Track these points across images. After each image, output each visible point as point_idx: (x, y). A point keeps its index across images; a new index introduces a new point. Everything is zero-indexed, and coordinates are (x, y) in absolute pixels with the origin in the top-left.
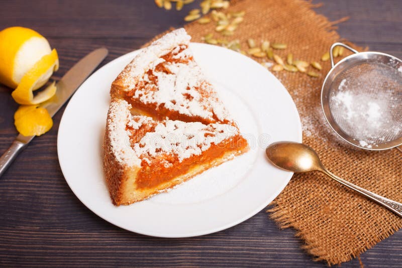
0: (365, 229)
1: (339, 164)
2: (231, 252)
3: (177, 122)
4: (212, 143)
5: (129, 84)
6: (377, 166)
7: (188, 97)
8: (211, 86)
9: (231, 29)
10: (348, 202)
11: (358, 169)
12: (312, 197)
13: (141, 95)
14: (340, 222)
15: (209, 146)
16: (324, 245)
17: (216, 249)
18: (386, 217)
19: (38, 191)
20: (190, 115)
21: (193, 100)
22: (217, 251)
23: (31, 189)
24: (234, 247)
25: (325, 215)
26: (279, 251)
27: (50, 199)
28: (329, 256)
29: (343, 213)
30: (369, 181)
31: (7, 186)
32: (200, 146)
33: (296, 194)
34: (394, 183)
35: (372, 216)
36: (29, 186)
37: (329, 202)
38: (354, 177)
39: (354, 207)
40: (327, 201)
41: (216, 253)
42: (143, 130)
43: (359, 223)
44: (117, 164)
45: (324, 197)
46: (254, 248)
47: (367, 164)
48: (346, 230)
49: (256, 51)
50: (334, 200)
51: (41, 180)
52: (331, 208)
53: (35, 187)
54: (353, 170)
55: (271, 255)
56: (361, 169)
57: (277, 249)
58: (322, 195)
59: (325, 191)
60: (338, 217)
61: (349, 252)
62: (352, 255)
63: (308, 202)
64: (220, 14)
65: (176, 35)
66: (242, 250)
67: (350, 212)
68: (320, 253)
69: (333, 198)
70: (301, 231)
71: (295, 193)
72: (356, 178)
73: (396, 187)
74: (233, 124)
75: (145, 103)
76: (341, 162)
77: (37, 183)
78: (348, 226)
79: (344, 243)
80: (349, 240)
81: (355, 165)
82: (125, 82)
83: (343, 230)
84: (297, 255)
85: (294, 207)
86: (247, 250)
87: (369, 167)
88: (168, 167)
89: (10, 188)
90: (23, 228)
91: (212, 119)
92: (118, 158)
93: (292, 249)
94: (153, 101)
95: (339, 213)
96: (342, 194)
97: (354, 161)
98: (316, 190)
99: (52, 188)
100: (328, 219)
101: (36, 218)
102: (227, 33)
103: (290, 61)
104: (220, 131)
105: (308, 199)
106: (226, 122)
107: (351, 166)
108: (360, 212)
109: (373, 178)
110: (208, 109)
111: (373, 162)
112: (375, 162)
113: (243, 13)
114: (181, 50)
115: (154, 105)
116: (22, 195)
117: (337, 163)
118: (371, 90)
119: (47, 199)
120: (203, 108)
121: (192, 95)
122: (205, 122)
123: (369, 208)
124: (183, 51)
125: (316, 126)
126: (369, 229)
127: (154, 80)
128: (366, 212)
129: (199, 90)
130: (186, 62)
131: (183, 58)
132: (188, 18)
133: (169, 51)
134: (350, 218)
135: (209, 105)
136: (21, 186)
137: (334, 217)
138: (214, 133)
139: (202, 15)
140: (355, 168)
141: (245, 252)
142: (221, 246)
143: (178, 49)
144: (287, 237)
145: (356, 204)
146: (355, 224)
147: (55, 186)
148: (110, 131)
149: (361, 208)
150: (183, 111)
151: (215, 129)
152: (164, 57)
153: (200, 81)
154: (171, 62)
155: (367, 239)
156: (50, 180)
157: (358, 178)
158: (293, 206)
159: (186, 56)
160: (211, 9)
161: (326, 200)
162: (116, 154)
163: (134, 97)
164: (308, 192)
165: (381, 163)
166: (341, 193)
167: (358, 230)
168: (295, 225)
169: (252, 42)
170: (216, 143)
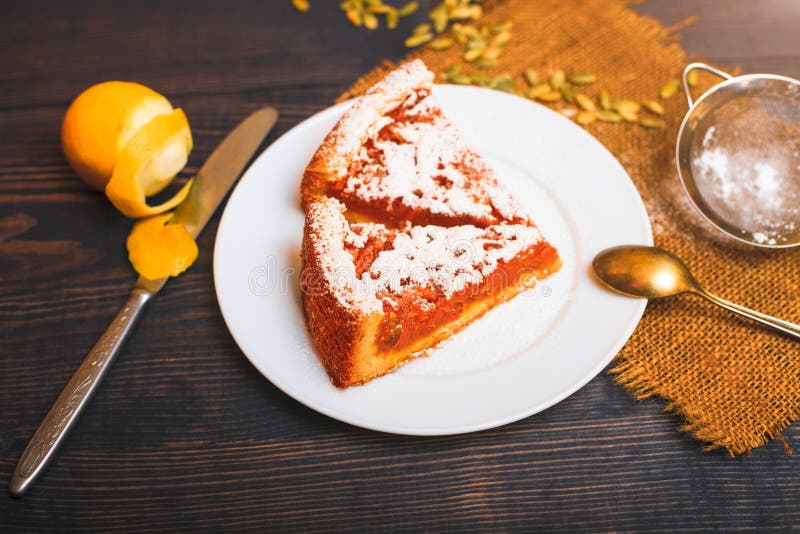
0: (782, 387)
1: (721, 278)
2: (555, 450)
3: (431, 229)
4: (500, 261)
5: (337, 168)
6: (786, 275)
7: (443, 182)
8: (481, 160)
9: (492, 54)
10: (746, 342)
11: (755, 283)
12: (681, 340)
13: (357, 187)
14: (737, 378)
15: (495, 265)
16: (718, 422)
17: (528, 448)
19: (190, 376)
20: (452, 214)
21: (454, 186)
22: (530, 452)
23: (177, 373)
24: (560, 441)
25: (710, 369)
26: (640, 440)
27: (214, 389)
28: (729, 439)
29: (741, 363)
30: (776, 302)
31: (133, 372)
32: (478, 268)
33: (653, 337)
35: (791, 364)
36: (173, 369)
37: (714, 346)
38: (750, 299)
39: (758, 351)
40: (710, 345)
41: (529, 455)
42: (372, 247)
43: (770, 377)
44: (342, 312)
45: (702, 338)
46: (594, 439)
47: (768, 272)
48: (749, 392)
49: (543, 91)
50: (721, 342)
51: (193, 355)
52: (717, 355)
53: (183, 369)
54: (746, 286)
55: (626, 448)
56: (759, 284)
57: (634, 436)
58: (699, 335)
59: (703, 327)
60: (733, 370)
61: (762, 429)
62: (767, 435)
63: (676, 349)
64: (469, 30)
65: (408, 72)
66: (574, 444)
67: (752, 360)
68: (713, 436)
69: (718, 338)
70: (673, 401)
71: (651, 336)
72: (754, 299)
74: (529, 224)
75: (368, 200)
76: (723, 273)
77: (185, 362)
78: (753, 384)
79: (750, 415)
80: (758, 409)
81: (747, 277)
82: (330, 164)
83: (745, 392)
84: (672, 445)
85: (654, 361)
86: (584, 443)
87: (773, 279)
88: (427, 309)
89: (137, 376)
90: (173, 445)
91: (491, 218)
92: (342, 301)
93: (661, 434)
95: (733, 363)
96: (734, 329)
97: (744, 270)
98: (687, 327)
99: (215, 367)
100: (715, 376)
101: (194, 424)
102: (486, 63)
103: (606, 103)
104: (510, 236)
105: (675, 345)
106: (516, 221)
107: (742, 280)
108: (768, 357)
109: (783, 297)
110: (482, 200)
111: (778, 269)
112: (781, 269)
113: (509, 25)
114: (420, 99)
115: (384, 202)
116: (161, 386)
117: (717, 277)
118: (757, 144)
119: (207, 389)
120: (472, 198)
121: (450, 178)
122: (481, 224)
123: (783, 350)
124: (423, 102)
125: (670, 213)
126: (790, 386)
127: (377, 156)
128: (779, 358)
129: (461, 168)
130: (429, 120)
131: (424, 113)
132: (412, 42)
133: (398, 103)
134: (753, 370)
135: (483, 192)
136: (158, 370)
137: (726, 371)
138: (500, 242)
139: (436, 34)
140: (748, 282)
141: (579, 447)
142: (535, 441)
143: (414, 97)
144: (650, 414)
145: (760, 344)
146: (765, 380)
147: (218, 364)
148: (318, 254)
149: (770, 352)
150: (437, 208)
151: (500, 234)
152: (389, 114)
153: (460, 152)
154: (404, 122)
155: (788, 404)
156: (209, 354)
157: (757, 299)
158: (651, 359)
159: (428, 110)
160: (451, 22)
161: (706, 342)
162: (337, 295)
163: (346, 190)
164: (674, 332)
165: (792, 270)
166: (731, 329)
167: (771, 389)
168: (662, 391)
169: (533, 76)
170: (506, 260)
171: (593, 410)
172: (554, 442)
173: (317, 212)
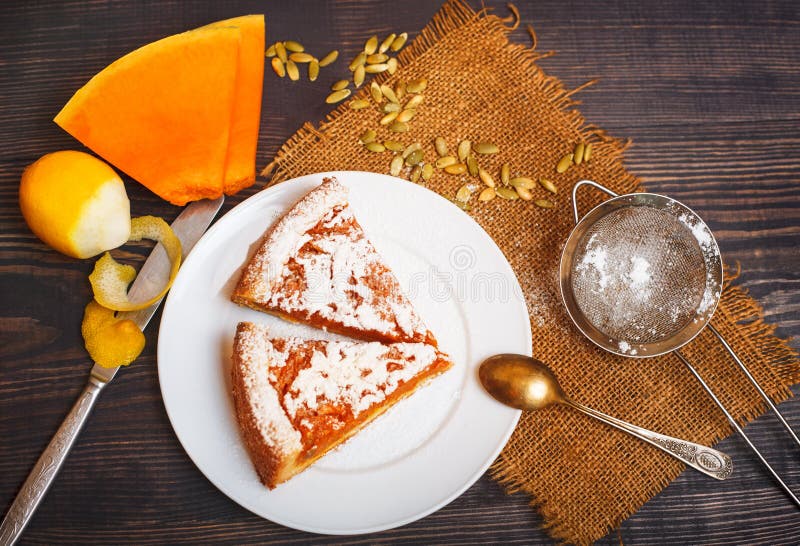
0: (627, 483)
1: (589, 374)
3: (343, 345)
4: (401, 382)
5: (263, 294)
6: (644, 372)
8: (388, 274)
9: (405, 118)
10: (603, 440)
11: (617, 380)
12: (549, 434)
13: (280, 300)
14: (592, 473)
15: (395, 385)
16: (570, 518)
18: (658, 460)
19: (141, 458)
20: (361, 328)
21: (364, 302)
23: (131, 456)
25: (569, 463)
26: (508, 527)
27: (164, 471)
28: (577, 536)
29: (596, 458)
30: (632, 400)
31: (93, 454)
32: (382, 388)
33: (526, 432)
34: (669, 401)
35: (638, 461)
36: (127, 452)
37: (576, 440)
39: (611, 448)
40: (572, 440)
43: (618, 473)
44: (267, 448)
45: (567, 433)
47: (630, 369)
48: (600, 486)
49: (449, 161)
50: (582, 437)
51: (143, 439)
52: (578, 450)
53: (135, 452)
54: (609, 383)
55: (495, 534)
56: (620, 380)
57: (503, 524)
58: (564, 430)
59: (568, 422)
60: (589, 465)
61: (606, 522)
62: (609, 526)
63: (544, 443)
64: (385, 89)
66: (454, 530)
67: (605, 456)
68: (563, 535)
69: (580, 433)
70: (536, 498)
71: (524, 430)
72: (614, 396)
73: (672, 406)
75: (289, 311)
76: (591, 369)
77: (137, 445)
78: (603, 479)
79: (598, 509)
80: (605, 502)
81: (612, 373)
82: (257, 291)
83: (596, 486)
84: (532, 533)
85: (525, 456)
86: (461, 530)
87: (633, 375)
88: (338, 428)
89: (98, 458)
90: (131, 524)
91: (395, 335)
92: (268, 440)
93: (525, 522)
94: (301, 308)
95: (590, 458)
97: (610, 365)
98: (556, 422)
99: (161, 451)
100: (574, 470)
101: (147, 505)
102: (400, 129)
103: (506, 178)
104: (409, 356)
105: (544, 440)
106: (416, 338)
107: (606, 376)
108: (619, 455)
109: (639, 394)
110: (388, 317)
113: (423, 85)
114: (336, 212)
115: (304, 313)
116: (118, 468)
117: (586, 373)
118: (639, 238)
119: (157, 472)
120: (379, 315)
122: (386, 340)
123: (632, 449)
124: (340, 215)
125: (552, 304)
126: (634, 482)
128: (628, 456)
130: (343, 231)
131: (340, 225)
132: (332, 100)
133: (318, 221)
134: (605, 465)
135: (389, 309)
136: (115, 453)
137: (583, 465)
138: (401, 362)
139: (355, 93)
140: (611, 378)
141: (458, 533)
143: (331, 214)
145: (614, 442)
146: (613, 476)
147: (165, 448)
148: (247, 388)
149: (621, 449)
150: (349, 322)
151: (401, 353)
153: (370, 265)
154: (322, 234)
155: (630, 499)
156: (157, 438)
158: (522, 454)
159: (344, 222)
160: (371, 77)
161: (569, 437)
162: (264, 433)
163: (270, 304)
164: (544, 426)
167: (617, 485)
168: (528, 488)
169: (442, 146)
170: (406, 380)
171: (471, 499)
172: (438, 528)
173: (246, 343)
